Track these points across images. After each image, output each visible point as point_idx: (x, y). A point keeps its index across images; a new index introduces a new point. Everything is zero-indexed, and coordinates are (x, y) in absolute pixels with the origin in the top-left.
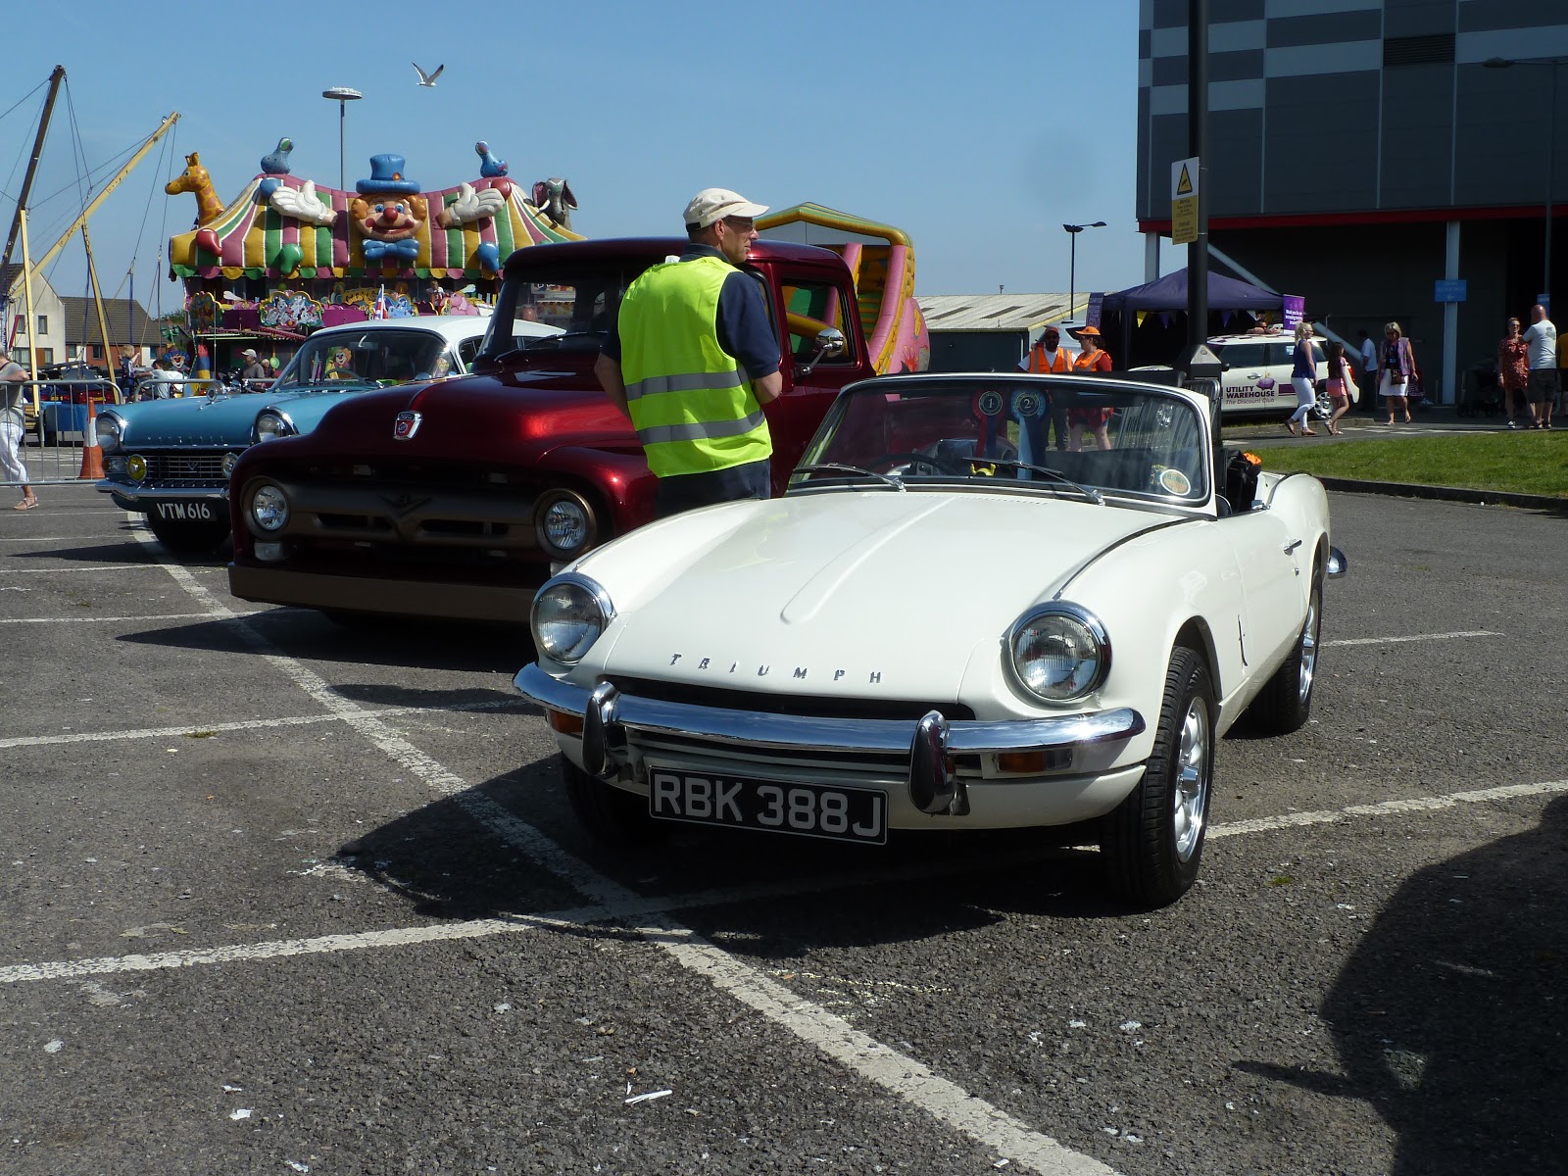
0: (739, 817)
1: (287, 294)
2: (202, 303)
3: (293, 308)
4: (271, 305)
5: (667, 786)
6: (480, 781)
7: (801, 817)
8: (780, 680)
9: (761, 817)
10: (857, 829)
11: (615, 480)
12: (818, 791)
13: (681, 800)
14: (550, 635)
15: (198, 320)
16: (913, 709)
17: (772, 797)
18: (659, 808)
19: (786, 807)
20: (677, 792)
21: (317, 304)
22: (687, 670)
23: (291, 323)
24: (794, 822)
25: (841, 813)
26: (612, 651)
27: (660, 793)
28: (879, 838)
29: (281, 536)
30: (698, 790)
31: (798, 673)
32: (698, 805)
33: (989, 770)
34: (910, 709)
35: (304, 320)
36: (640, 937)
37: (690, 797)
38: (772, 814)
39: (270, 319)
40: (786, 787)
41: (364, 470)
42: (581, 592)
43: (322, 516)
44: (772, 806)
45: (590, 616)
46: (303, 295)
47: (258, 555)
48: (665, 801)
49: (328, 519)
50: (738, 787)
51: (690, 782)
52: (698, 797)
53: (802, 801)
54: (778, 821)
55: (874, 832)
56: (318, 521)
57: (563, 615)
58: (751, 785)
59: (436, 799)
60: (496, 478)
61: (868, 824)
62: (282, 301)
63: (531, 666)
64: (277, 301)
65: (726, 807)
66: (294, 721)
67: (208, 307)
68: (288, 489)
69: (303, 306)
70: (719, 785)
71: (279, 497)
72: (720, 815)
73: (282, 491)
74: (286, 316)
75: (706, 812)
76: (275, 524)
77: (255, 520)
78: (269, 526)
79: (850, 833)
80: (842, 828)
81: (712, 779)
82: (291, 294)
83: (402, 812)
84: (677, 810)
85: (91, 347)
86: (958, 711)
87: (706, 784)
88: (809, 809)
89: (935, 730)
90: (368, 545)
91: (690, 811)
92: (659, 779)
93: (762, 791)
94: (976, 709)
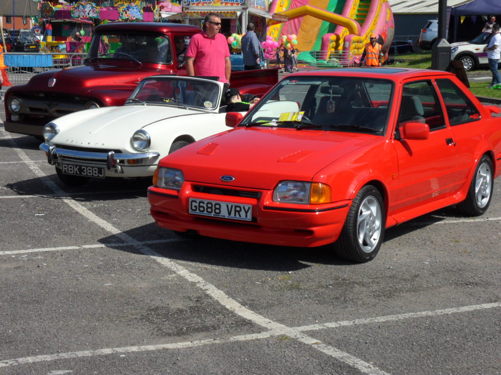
0: (78, 173)
1: (83, 3)
2: (45, 7)
3: (86, 9)
4: (76, 8)
5: (65, 167)
6: (49, 175)
7: (90, 173)
8: (85, 145)
9: (83, 173)
10: (100, 175)
11: (107, 100)
12: (93, 167)
13: (68, 170)
14: (46, 136)
15: (44, 14)
16: (107, 151)
17: (84, 169)
18: (64, 172)
19: (87, 171)
20: (67, 168)
21: (96, 8)
22: (69, 143)
23: (85, 16)
24: (88, 174)
25: (97, 172)
26: (57, 139)
27: (64, 168)
28: (104, 177)
29: (20, 114)
30: (71, 168)
31: (89, 143)
32: (71, 171)
33: (126, 164)
34: (106, 151)
35: (91, 15)
36: (60, 199)
37: (70, 169)
38: (84, 172)
39: (75, 14)
40: (87, 167)
41: (42, 95)
42: (53, 127)
43: (30, 108)
44: (84, 171)
45: (54, 132)
46: (90, 4)
47: (12, 119)
48: (65, 170)
49: (32, 109)
50: (78, 167)
51: (69, 166)
52: (71, 169)
53: (90, 170)
54: (85, 174)
55: (102, 176)
56: (28, 110)
57: (49, 131)
58: (80, 166)
59: (36, 177)
60: (77, 98)
61: (101, 174)
62: (81, 6)
63: (43, 143)
64: (78, 6)
65: (76, 172)
66: (12, 162)
67: (48, 8)
68: (20, 100)
69: (90, 9)
70: (75, 166)
71: (18, 102)
72: (75, 173)
73: (18, 100)
74: (83, 14)
75: (72, 172)
76: (17, 110)
77: (11, 109)
78: (15, 111)
79: (98, 176)
80: (97, 175)
81: (73, 165)
82: (85, 3)
83: (26, 179)
84: (67, 172)
85: (5, 18)
86: (118, 151)
87: (72, 166)
88: (91, 171)
89: (112, 155)
90: (43, 117)
91: (70, 172)
92: (64, 165)
93: (83, 168)
94: (122, 151)
